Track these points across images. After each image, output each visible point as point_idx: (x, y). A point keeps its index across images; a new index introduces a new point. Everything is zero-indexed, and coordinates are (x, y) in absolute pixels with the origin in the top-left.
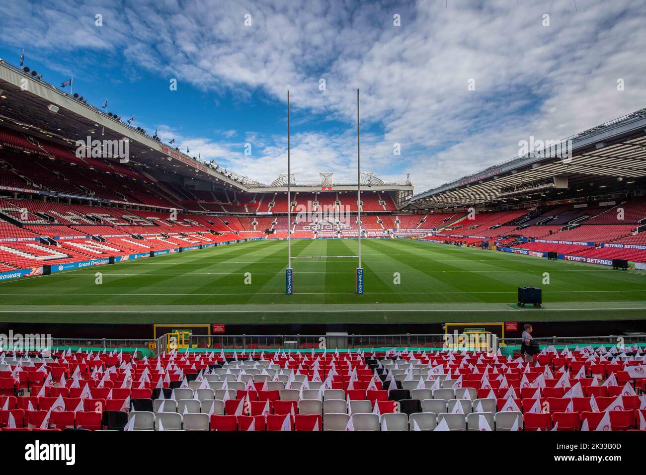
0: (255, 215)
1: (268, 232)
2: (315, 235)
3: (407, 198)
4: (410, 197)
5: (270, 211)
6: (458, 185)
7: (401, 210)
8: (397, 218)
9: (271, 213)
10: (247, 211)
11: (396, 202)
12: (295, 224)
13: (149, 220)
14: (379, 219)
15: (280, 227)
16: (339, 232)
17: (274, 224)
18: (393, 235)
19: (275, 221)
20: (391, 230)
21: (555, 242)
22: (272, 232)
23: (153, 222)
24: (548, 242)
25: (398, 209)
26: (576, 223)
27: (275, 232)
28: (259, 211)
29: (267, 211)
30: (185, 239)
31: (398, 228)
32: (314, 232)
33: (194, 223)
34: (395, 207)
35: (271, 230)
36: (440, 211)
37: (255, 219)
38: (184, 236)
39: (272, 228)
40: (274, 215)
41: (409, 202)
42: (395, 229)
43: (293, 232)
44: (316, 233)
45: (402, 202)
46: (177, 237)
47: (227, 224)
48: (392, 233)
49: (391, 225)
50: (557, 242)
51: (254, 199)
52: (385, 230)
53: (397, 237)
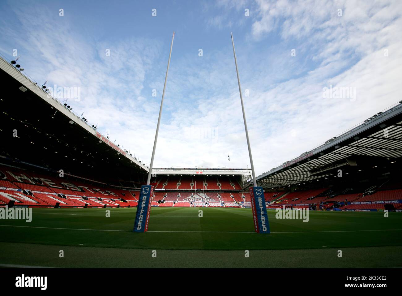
0: (154, 190)
1: (160, 202)
2: (191, 205)
3: (248, 181)
4: (250, 180)
5: (164, 188)
6: (282, 168)
7: (244, 189)
8: (243, 195)
9: (164, 190)
11: (241, 184)
12: (178, 197)
13: (80, 188)
14: (231, 195)
15: (168, 199)
16: (206, 203)
17: (165, 197)
18: (242, 206)
19: (166, 195)
20: (240, 202)
21: (368, 203)
22: (163, 202)
23: (82, 189)
25: (243, 189)
26: (371, 191)
27: (165, 202)
28: (156, 188)
29: (162, 188)
30: (98, 202)
31: (245, 201)
32: (190, 203)
33: (112, 194)
34: (241, 188)
35: (162, 201)
36: (269, 190)
38: (99, 200)
39: (163, 199)
40: (166, 191)
41: (250, 183)
42: (243, 202)
43: (176, 202)
44: (191, 203)
45: (245, 184)
46: (93, 200)
47: (134, 196)
48: (241, 205)
49: (238, 199)
50: (370, 203)
52: (236, 202)
53: (245, 207)
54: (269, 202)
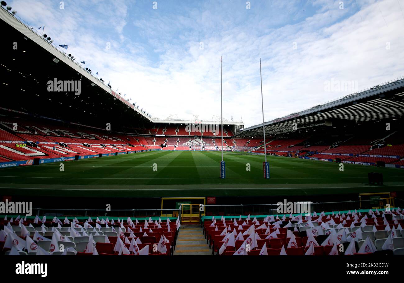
0: (155, 136)
1: (162, 146)
2: (190, 148)
3: (240, 130)
4: (242, 129)
6: (272, 123)
7: (236, 136)
8: (234, 141)
9: (164, 135)
10: (150, 134)
11: (233, 132)
12: (178, 142)
13: (92, 136)
14: (224, 141)
15: (169, 144)
16: (203, 147)
17: (166, 141)
18: (233, 150)
19: (167, 140)
20: (232, 147)
21: (330, 154)
22: (165, 146)
23: (95, 137)
24: (326, 154)
25: (234, 136)
26: (336, 144)
27: (167, 146)
28: (157, 134)
29: (162, 134)
30: (115, 148)
31: (235, 145)
32: (189, 147)
33: (119, 139)
34: (233, 135)
35: (164, 145)
36: (257, 137)
37: (154, 138)
38: (114, 146)
39: (165, 144)
40: (166, 137)
41: (242, 132)
42: (234, 147)
43: (177, 146)
44: (190, 147)
45: (237, 132)
46: (110, 147)
47: (138, 141)
48: (232, 149)
49: (230, 144)
50: (332, 154)
51: (154, 127)
52: (228, 147)
53: (236, 150)
54: (256, 147)
